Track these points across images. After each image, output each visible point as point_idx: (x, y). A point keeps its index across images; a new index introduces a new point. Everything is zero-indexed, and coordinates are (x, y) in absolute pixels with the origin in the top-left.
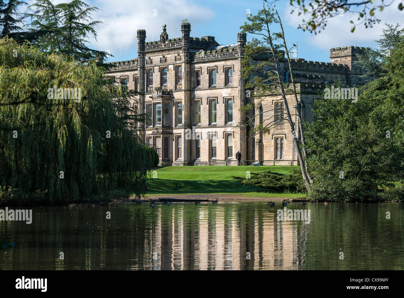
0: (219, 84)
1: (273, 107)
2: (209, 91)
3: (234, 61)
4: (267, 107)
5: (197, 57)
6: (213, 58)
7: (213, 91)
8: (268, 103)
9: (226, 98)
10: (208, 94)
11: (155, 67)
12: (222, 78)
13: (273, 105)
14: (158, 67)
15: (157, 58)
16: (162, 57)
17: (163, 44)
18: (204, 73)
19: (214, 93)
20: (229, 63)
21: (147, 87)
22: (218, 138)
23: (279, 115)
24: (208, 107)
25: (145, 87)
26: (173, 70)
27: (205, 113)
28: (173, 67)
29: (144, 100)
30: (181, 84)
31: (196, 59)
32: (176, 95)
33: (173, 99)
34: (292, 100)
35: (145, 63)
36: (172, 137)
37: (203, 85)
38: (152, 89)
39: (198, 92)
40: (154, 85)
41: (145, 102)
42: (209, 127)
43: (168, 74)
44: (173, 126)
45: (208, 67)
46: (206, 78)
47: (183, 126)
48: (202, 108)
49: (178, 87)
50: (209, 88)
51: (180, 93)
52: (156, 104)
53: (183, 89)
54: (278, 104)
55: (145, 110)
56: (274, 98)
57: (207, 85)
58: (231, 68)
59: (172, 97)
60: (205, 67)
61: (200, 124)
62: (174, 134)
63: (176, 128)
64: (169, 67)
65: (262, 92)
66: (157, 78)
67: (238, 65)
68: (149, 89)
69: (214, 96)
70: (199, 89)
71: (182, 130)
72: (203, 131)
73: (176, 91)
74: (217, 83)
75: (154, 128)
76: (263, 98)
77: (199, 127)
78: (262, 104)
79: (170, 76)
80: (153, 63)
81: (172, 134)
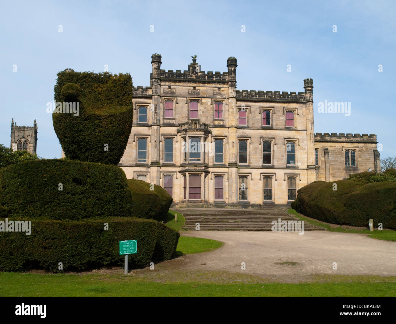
0: (277, 125)
1: (343, 153)
2: (262, 132)
3: (298, 105)
4: (335, 153)
5: (244, 95)
6: (269, 98)
7: (268, 132)
8: (337, 149)
9: (288, 140)
10: (260, 134)
11: (178, 98)
12: (282, 120)
13: (343, 152)
14: (186, 98)
15: (182, 88)
16: (192, 88)
17: (194, 75)
18: (254, 112)
19: (270, 134)
20: (292, 106)
21: (164, 119)
22: (276, 180)
23: (349, 161)
24: (261, 147)
25: (162, 118)
26: (209, 104)
27: (256, 153)
28: (209, 101)
29: (161, 133)
30: (222, 120)
31: (242, 97)
32: (215, 131)
33: (210, 135)
34: (366, 149)
35: (162, 91)
36: (210, 176)
37: (253, 124)
38: (171, 121)
39: (245, 131)
40: (177, 117)
41: (162, 135)
42: (264, 167)
43: (200, 107)
44: (211, 164)
45: (261, 107)
46: (257, 117)
47: (231, 165)
48: (250, 148)
49: (216, 122)
50: (263, 128)
51: (222, 129)
52: (191, 137)
53: (230, 125)
54: (347, 151)
55: (161, 143)
56: (345, 144)
57: (259, 125)
58: (291, 111)
59: (210, 132)
60: (255, 106)
61: (246, 164)
62: (212, 173)
63: (215, 166)
64: (204, 100)
65: (328, 139)
66: (182, 109)
67: (304, 109)
68: (166, 121)
69: (270, 136)
70: (248, 128)
71: (230, 168)
72: (254, 171)
73: (216, 126)
74: (274, 124)
75: (190, 165)
76: (330, 144)
77: (248, 167)
78: (329, 149)
79: (204, 110)
80: (175, 93)
81: (209, 172)
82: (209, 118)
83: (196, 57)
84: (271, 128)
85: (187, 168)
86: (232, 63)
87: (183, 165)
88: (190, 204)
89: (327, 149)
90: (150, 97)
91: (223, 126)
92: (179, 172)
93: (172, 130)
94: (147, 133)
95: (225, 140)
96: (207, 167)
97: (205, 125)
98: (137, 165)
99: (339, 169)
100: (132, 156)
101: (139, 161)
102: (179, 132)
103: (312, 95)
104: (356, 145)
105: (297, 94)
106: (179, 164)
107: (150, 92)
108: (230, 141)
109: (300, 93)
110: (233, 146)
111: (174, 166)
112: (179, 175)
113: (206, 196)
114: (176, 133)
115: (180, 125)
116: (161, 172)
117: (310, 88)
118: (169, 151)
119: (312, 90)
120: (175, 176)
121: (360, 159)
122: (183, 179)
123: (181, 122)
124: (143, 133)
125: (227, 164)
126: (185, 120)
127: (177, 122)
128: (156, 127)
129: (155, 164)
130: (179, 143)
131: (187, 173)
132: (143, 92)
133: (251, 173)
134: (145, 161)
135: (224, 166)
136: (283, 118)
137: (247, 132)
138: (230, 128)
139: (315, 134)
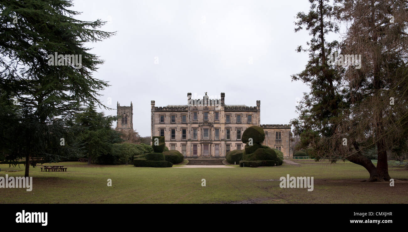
1: (275, 134)
2: (237, 125)
3: (253, 113)
4: (271, 134)
6: (240, 110)
7: (239, 125)
8: (272, 132)
11: (199, 111)
14: (202, 111)
15: (201, 107)
16: (205, 107)
18: (233, 116)
20: (250, 113)
21: (193, 121)
22: (242, 146)
23: (278, 137)
24: (236, 132)
25: (192, 120)
26: (213, 114)
27: (234, 135)
28: (213, 112)
29: (192, 127)
30: (219, 121)
31: (228, 109)
32: (215, 126)
33: (213, 127)
34: (286, 131)
35: (192, 109)
36: (212, 145)
37: (233, 122)
38: (196, 122)
39: (229, 125)
40: (198, 120)
41: (192, 128)
42: (237, 141)
43: (209, 115)
44: (213, 140)
45: (236, 114)
46: (235, 119)
47: (222, 140)
48: (231, 132)
49: (216, 122)
50: (237, 123)
51: (218, 125)
52: (204, 129)
53: (221, 123)
54: (277, 133)
55: (192, 131)
56: (276, 130)
57: (235, 122)
58: (251, 115)
59: (213, 126)
60: (233, 114)
61: (229, 139)
62: (214, 143)
63: (215, 141)
64: (210, 112)
65: (268, 127)
66: (201, 117)
67: (256, 114)
68: (194, 122)
69: (240, 127)
70: (230, 123)
71: (222, 142)
72: (232, 143)
73: (215, 123)
74: (242, 121)
75: (203, 140)
76: (268, 129)
77: (230, 141)
78: (268, 132)
79: (210, 116)
80: (197, 109)
81: (212, 143)
82: (213, 120)
83: (207, 93)
84: (241, 123)
85: (202, 142)
86: (223, 95)
87: (201, 141)
88: (204, 157)
89: (267, 132)
90: (187, 111)
91: (219, 123)
92: (200, 143)
93: (196, 126)
94: (186, 127)
95: (220, 129)
96: (212, 141)
97: (210, 123)
98: (182, 141)
99: (272, 141)
100: (179, 137)
101: (183, 139)
102: (199, 126)
103: (260, 108)
104: (281, 130)
105: (253, 107)
106: (199, 140)
107: (187, 109)
108: (222, 130)
109: (254, 107)
110: (223, 132)
111: (197, 141)
112: (200, 145)
113: (211, 154)
114: (198, 127)
115: (200, 123)
116: (192, 144)
117: (258, 105)
118: (195, 135)
119: (260, 106)
120: (198, 145)
121: (283, 136)
122: (201, 146)
123: (200, 122)
124: (184, 127)
125: (220, 140)
126: (202, 121)
127: (199, 122)
128: (189, 125)
129: (189, 140)
130: (200, 131)
131: (202, 144)
132: (184, 109)
133: (231, 144)
134: (185, 139)
135: (219, 141)
136: (246, 119)
137: (230, 125)
138: (221, 124)
139: (262, 125)
